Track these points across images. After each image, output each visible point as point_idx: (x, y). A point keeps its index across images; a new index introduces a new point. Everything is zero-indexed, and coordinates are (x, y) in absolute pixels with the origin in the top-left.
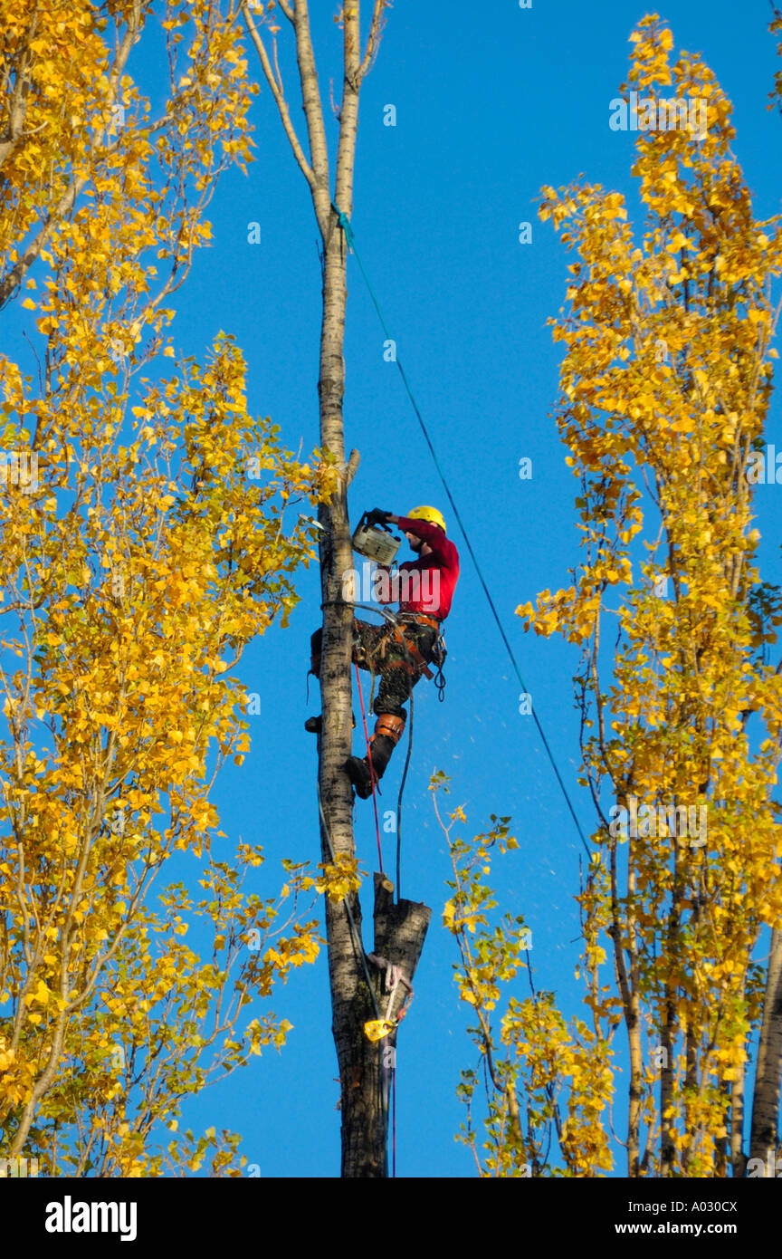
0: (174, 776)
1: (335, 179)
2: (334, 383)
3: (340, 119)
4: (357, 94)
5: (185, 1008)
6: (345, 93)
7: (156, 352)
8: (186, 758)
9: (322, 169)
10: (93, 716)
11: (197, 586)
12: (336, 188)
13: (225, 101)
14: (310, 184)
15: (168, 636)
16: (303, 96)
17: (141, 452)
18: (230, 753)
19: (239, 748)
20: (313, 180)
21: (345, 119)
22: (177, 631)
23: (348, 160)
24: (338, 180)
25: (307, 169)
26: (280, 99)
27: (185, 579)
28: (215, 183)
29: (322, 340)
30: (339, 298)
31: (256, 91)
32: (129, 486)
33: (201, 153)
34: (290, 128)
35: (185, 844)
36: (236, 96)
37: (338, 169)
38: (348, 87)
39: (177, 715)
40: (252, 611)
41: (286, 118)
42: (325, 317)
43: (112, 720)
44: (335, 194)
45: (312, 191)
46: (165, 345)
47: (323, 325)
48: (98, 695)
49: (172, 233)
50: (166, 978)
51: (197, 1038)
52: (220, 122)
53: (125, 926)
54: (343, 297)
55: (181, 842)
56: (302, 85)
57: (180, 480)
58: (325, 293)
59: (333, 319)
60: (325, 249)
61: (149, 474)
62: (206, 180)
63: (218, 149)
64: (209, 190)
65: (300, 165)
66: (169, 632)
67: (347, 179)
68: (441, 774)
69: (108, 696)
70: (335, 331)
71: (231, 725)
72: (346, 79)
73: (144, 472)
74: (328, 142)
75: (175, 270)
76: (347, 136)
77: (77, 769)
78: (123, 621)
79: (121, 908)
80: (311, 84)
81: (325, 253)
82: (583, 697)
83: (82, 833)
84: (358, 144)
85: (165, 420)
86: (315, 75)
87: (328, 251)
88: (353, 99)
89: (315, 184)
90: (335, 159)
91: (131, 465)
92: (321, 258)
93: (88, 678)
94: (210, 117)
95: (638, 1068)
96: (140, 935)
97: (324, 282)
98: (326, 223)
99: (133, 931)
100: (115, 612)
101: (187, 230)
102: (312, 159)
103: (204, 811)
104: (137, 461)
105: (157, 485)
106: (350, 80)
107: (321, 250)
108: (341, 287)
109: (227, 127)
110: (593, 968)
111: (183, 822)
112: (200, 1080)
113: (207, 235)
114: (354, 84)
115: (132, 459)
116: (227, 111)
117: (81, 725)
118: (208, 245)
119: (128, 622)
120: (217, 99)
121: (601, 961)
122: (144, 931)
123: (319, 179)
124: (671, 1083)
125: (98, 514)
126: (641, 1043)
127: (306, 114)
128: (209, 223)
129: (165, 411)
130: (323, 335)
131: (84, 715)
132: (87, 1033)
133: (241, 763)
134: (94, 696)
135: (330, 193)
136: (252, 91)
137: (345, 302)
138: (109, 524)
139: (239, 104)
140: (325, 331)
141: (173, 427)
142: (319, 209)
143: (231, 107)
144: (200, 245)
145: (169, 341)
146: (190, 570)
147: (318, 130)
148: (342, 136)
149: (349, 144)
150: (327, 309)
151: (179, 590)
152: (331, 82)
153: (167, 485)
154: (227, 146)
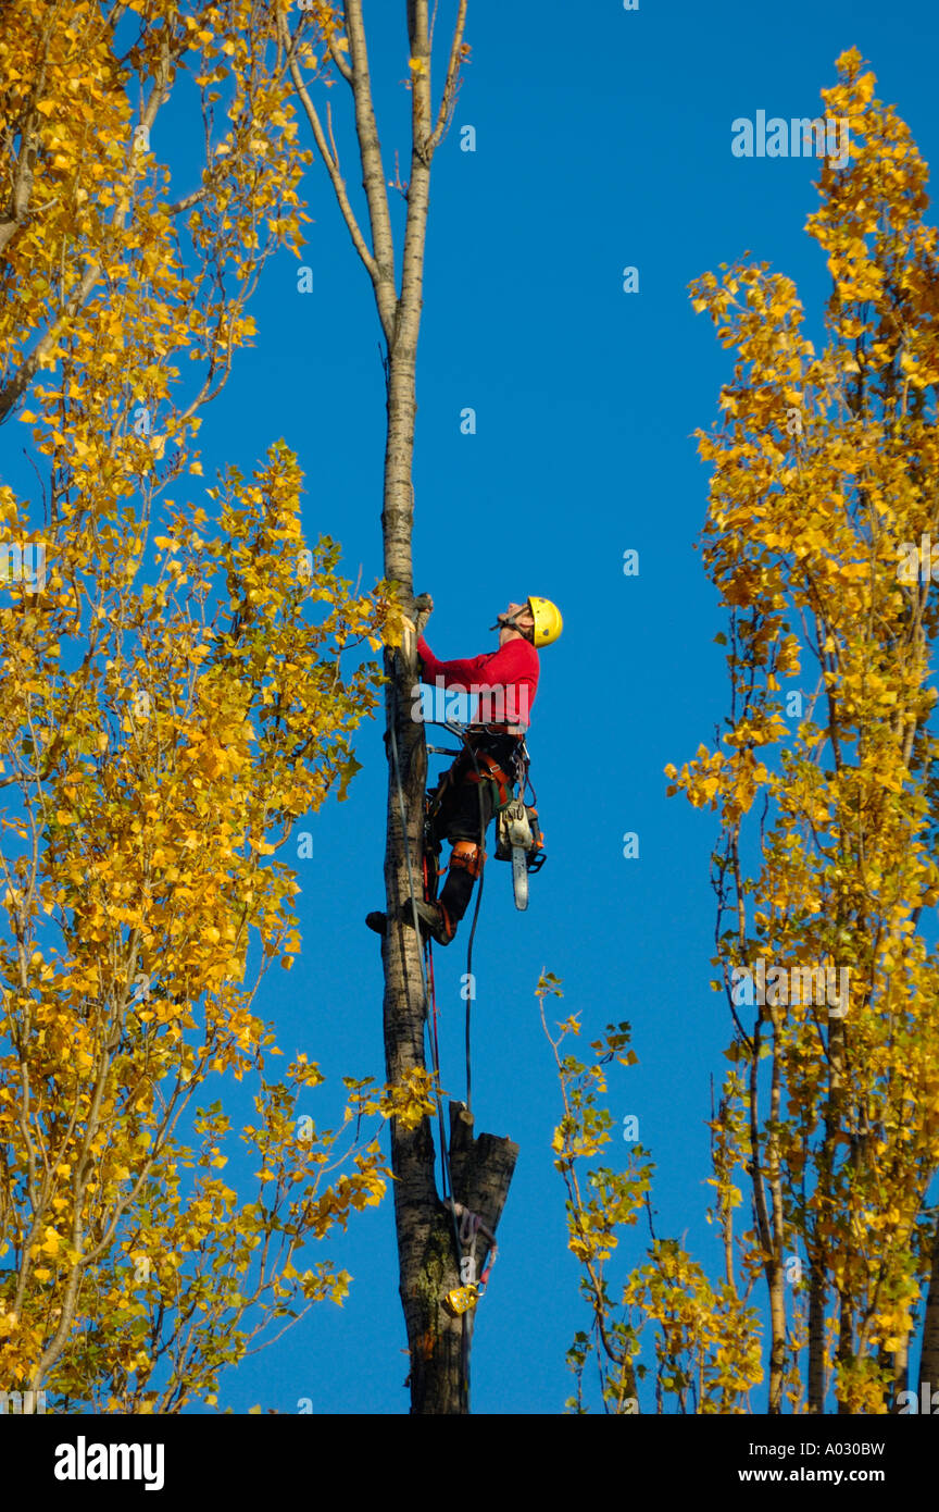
0: (209, 983)
1: (403, 270)
2: (401, 514)
3: (407, 198)
4: (428, 168)
5: (221, 1260)
6: (414, 167)
7: (180, 470)
8: (224, 962)
9: (385, 259)
10: (112, 910)
11: (236, 753)
12: (403, 280)
13: (271, 172)
14: (372, 276)
15: (202, 815)
16: (364, 170)
17: (168, 593)
18: (277, 954)
19: (288, 949)
20: (376, 271)
21: (413, 198)
22: (213, 808)
23: (417, 247)
24: (405, 270)
25: (368, 258)
26: (336, 174)
27: (223, 747)
28: (259, 272)
29: (386, 463)
30: (407, 412)
31: (309, 160)
32: (156, 633)
33: (242, 235)
34: (347, 208)
35: (223, 1064)
36: (284, 166)
37: (405, 257)
38: (417, 160)
39: (213, 909)
40: (303, 783)
41: (343, 197)
42: (390, 434)
43: (134, 916)
44: (402, 288)
45: (374, 284)
46: (191, 460)
47: (388, 445)
48: (117, 886)
49: (208, 330)
50: (200, 1225)
51: (237, 1297)
52: (266, 198)
53: (150, 1162)
54: (411, 410)
55: (218, 1063)
56: (362, 157)
57: (216, 626)
58: (390, 406)
59: (400, 437)
60: (389, 353)
61: (178, 619)
62: (249, 266)
63: (263, 230)
64: (252, 280)
65: (359, 254)
66: (204, 809)
67: (416, 270)
68: (551, 976)
69: (129, 888)
70: (402, 452)
71: (279, 922)
72: (414, 151)
73: (173, 617)
74: (393, 226)
75: (210, 375)
76: (415, 218)
77: (93, 973)
78: (147, 797)
79: (145, 1140)
80: (373, 156)
81: (390, 358)
82: (721, 882)
83: (98, 1052)
84: (428, 228)
85: (199, 556)
86: (378, 145)
87: (394, 356)
88: (423, 174)
89: (378, 276)
90: (402, 247)
91: (157, 609)
92: (385, 365)
93: (105, 865)
94: (254, 191)
95: (781, 1335)
96: (168, 1172)
97: (389, 393)
98: (391, 323)
99: (159, 1167)
100: (138, 786)
101: (225, 326)
102: (374, 245)
103: (246, 1024)
104: (165, 604)
105: (189, 633)
106: (420, 151)
107: (385, 355)
108: (409, 399)
109: (274, 203)
110: (726, 1211)
111: (221, 1038)
112: (240, 1347)
113: (251, 331)
114: (424, 156)
115: (158, 602)
116: (274, 183)
117: (97, 922)
118: (252, 345)
119: (154, 798)
120: (262, 170)
121: (735, 1203)
122: (173, 1168)
123: (382, 269)
124: (821, 1353)
125: (117, 669)
126: (784, 1303)
127: (367, 192)
128: (252, 319)
129: (199, 544)
130: (388, 457)
131: (100, 910)
132: (104, 1291)
133: (289, 966)
134: (112, 888)
135: (395, 288)
136: (303, 159)
137: (413, 417)
138: (131, 680)
139: (288, 175)
140: (390, 452)
141: (207, 563)
142: (383, 306)
143: (278, 179)
144: (241, 344)
145: (195, 455)
146: (228, 735)
147: (381, 211)
148: (410, 218)
149: (418, 228)
150: (393, 425)
151: (215, 758)
152: (397, 154)
153: (201, 633)
154: (274, 225)
